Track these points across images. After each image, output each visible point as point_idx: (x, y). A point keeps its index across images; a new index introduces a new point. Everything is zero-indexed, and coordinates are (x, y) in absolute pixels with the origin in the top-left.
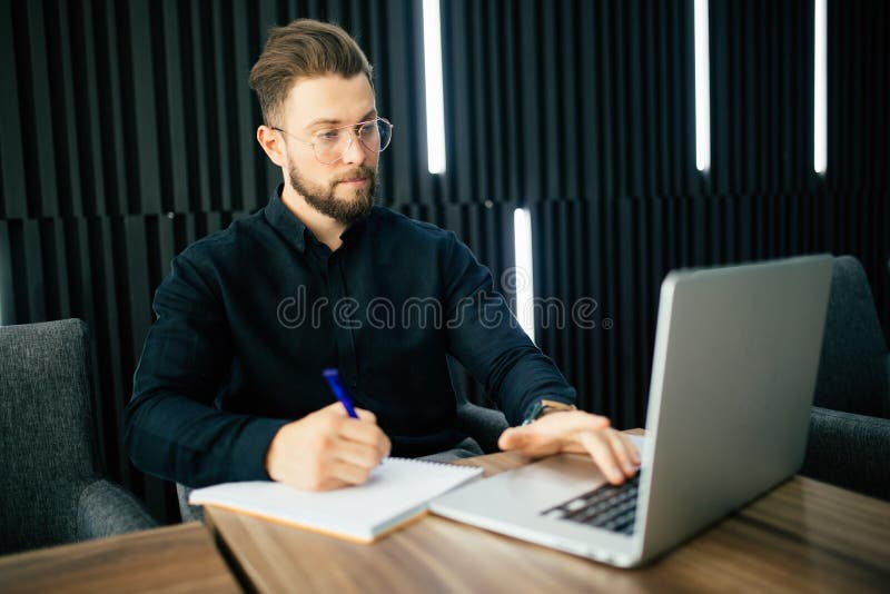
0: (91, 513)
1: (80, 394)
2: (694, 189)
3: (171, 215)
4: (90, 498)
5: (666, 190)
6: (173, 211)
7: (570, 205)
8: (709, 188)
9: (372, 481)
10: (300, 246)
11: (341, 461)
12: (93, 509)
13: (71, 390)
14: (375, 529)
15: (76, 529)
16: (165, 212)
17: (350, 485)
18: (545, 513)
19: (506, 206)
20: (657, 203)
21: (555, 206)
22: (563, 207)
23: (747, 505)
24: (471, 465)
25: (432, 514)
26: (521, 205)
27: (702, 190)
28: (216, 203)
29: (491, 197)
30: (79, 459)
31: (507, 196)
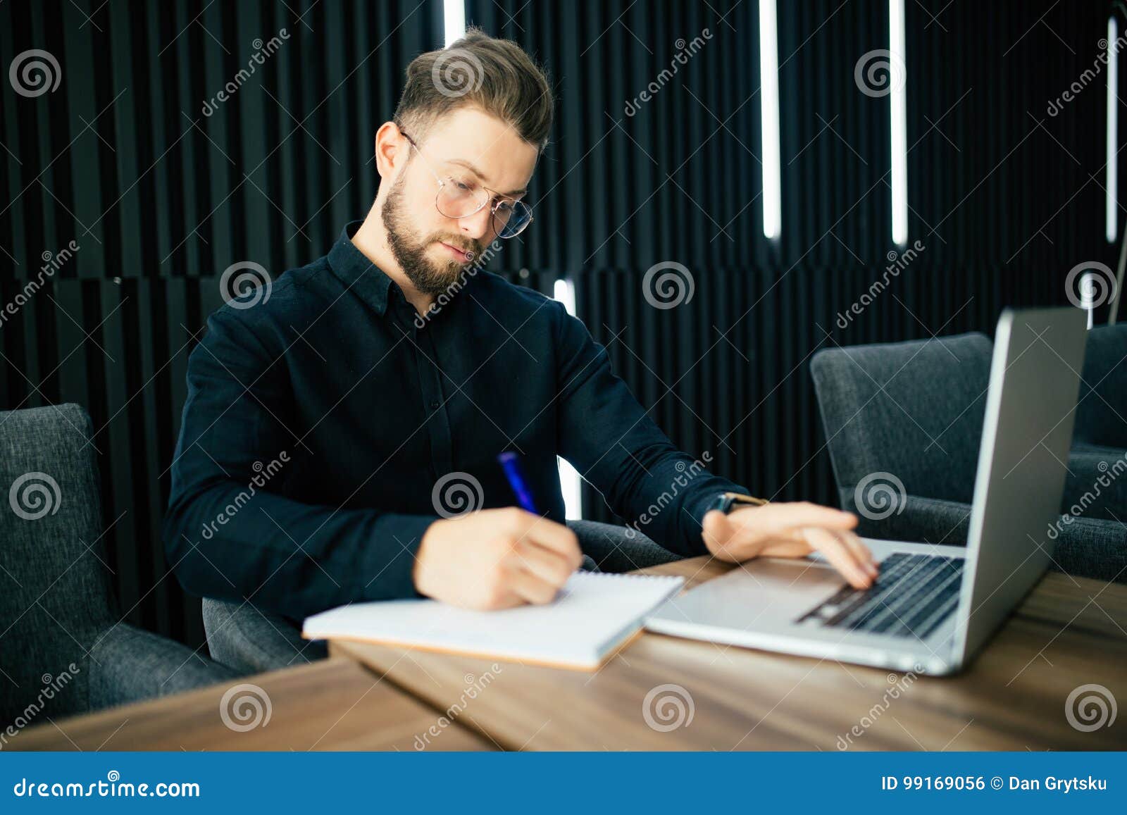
0: (118, 667)
1: (87, 505)
2: (762, 261)
3: (118, 280)
4: (109, 648)
5: (731, 260)
6: (119, 275)
7: (620, 277)
8: (778, 260)
9: (559, 596)
10: (380, 307)
11: (524, 572)
12: (120, 662)
13: (75, 500)
14: (600, 650)
15: (87, 693)
16: (110, 275)
17: (527, 603)
18: (802, 620)
19: (544, 277)
20: (721, 276)
21: (603, 276)
22: (612, 277)
23: (1021, 603)
24: (667, 574)
25: (648, 632)
26: (562, 276)
27: (771, 260)
28: (179, 264)
29: (526, 265)
30: (88, 594)
31: (545, 264)
